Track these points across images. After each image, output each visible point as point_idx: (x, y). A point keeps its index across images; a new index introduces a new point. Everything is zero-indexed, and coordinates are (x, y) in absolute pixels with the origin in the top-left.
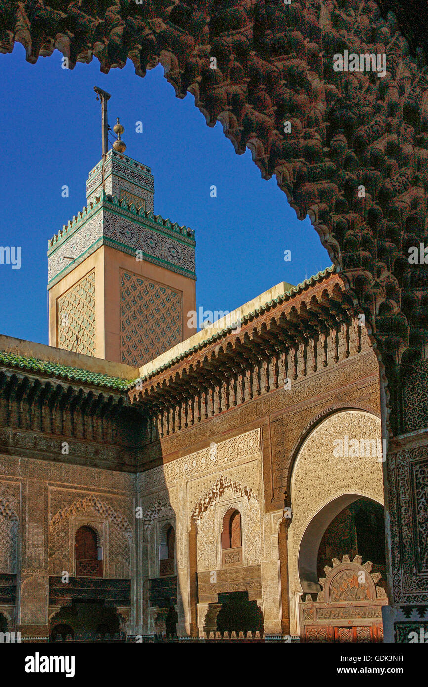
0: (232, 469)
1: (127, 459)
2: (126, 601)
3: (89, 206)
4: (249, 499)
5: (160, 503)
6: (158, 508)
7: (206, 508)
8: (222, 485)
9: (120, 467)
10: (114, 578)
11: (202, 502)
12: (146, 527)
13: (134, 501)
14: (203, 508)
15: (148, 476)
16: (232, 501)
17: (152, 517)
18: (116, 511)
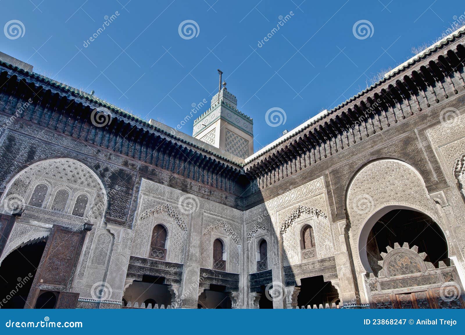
0: (306, 201)
1: (239, 203)
2: (236, 288)
3: (212, 108)
4: (318, 217)
5: (257, 227)
6: (256, 229)
7: (288, 226)
8: (299, 211)
9: (236, 207)
10: (231, 272)
11: (287, 222)
12: (248, 241)
13: (242, 227)
14: (287, 226)
15: (251, 212)
16: (306, 220)
17: (252, 235)
18: (234, 231)
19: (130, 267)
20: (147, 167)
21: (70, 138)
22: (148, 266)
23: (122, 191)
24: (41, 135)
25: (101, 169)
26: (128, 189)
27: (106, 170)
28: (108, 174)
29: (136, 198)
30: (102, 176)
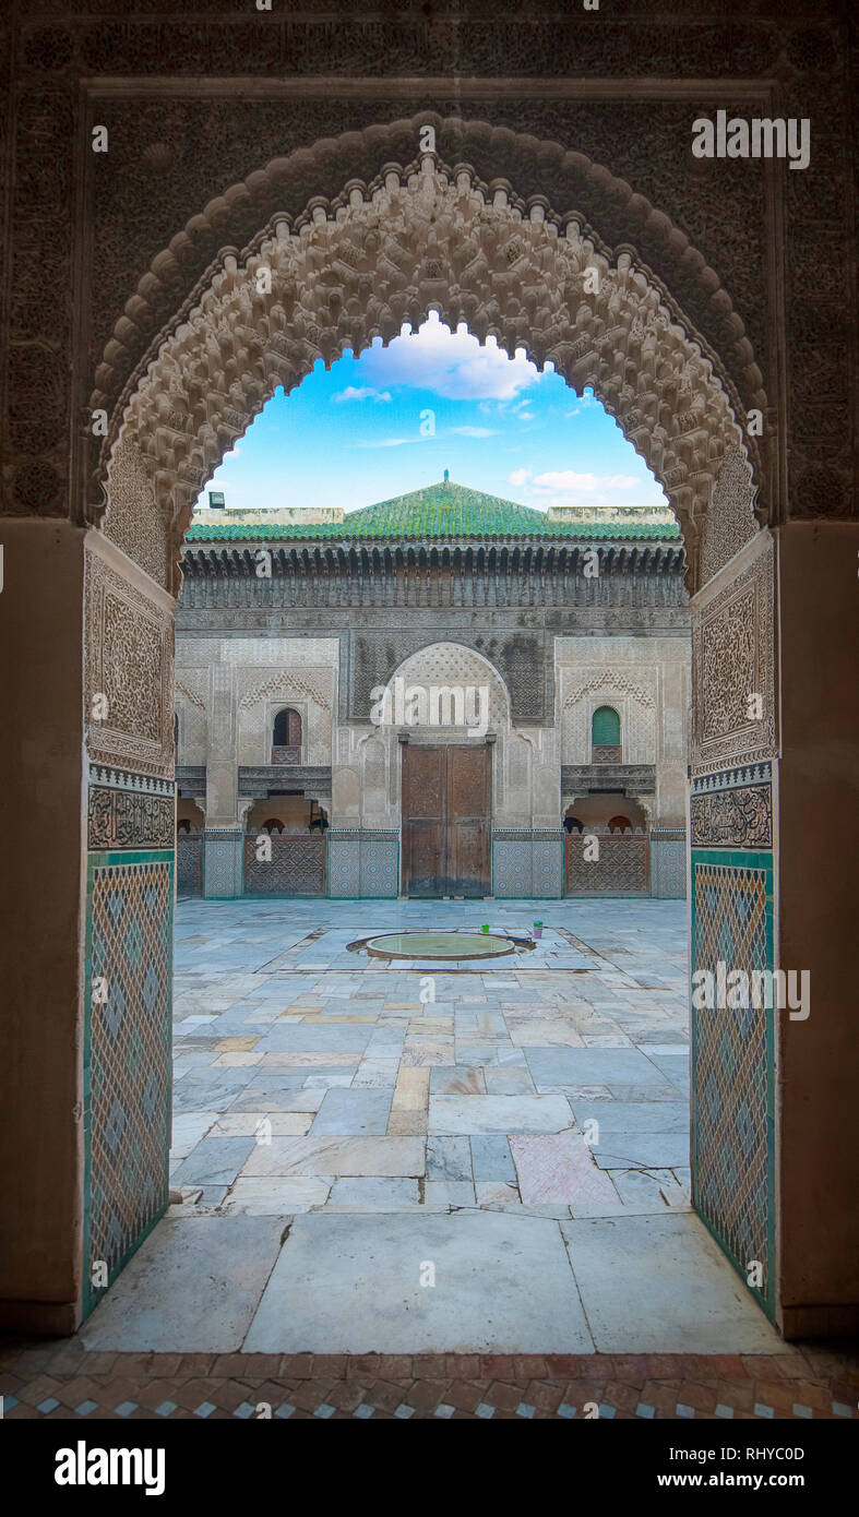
19: (564, 781)
20: (558, 614)
21: (428, 610)
22: (594, 775)
23: (526, 671)
24: (393, 621)
25: (486, 643)
26: (535, 663)
27: (494, 643)
28: (499, 649)
29: (552, 674)
30: (490, 655)
